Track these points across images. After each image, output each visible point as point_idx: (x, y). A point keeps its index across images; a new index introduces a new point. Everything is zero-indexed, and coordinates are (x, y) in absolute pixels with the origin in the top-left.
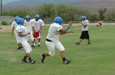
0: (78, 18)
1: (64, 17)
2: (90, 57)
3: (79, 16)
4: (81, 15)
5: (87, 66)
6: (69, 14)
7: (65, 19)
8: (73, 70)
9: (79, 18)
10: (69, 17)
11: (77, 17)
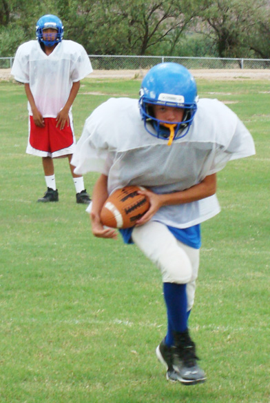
0: (179, 34)
1: (92, 27)
2: (249, 274)
3: (187, 21)
4: (195, 15)
5: (226, 334)
6: (123, 9)
7: (98, 39)
8: (141, 353)
9: (185, 32)
10: (123, 27)
11: (174, 26)
